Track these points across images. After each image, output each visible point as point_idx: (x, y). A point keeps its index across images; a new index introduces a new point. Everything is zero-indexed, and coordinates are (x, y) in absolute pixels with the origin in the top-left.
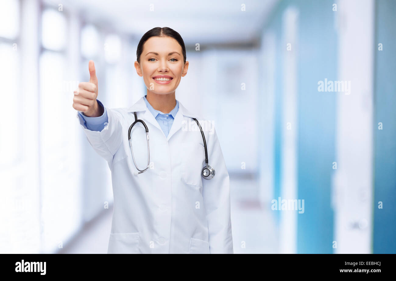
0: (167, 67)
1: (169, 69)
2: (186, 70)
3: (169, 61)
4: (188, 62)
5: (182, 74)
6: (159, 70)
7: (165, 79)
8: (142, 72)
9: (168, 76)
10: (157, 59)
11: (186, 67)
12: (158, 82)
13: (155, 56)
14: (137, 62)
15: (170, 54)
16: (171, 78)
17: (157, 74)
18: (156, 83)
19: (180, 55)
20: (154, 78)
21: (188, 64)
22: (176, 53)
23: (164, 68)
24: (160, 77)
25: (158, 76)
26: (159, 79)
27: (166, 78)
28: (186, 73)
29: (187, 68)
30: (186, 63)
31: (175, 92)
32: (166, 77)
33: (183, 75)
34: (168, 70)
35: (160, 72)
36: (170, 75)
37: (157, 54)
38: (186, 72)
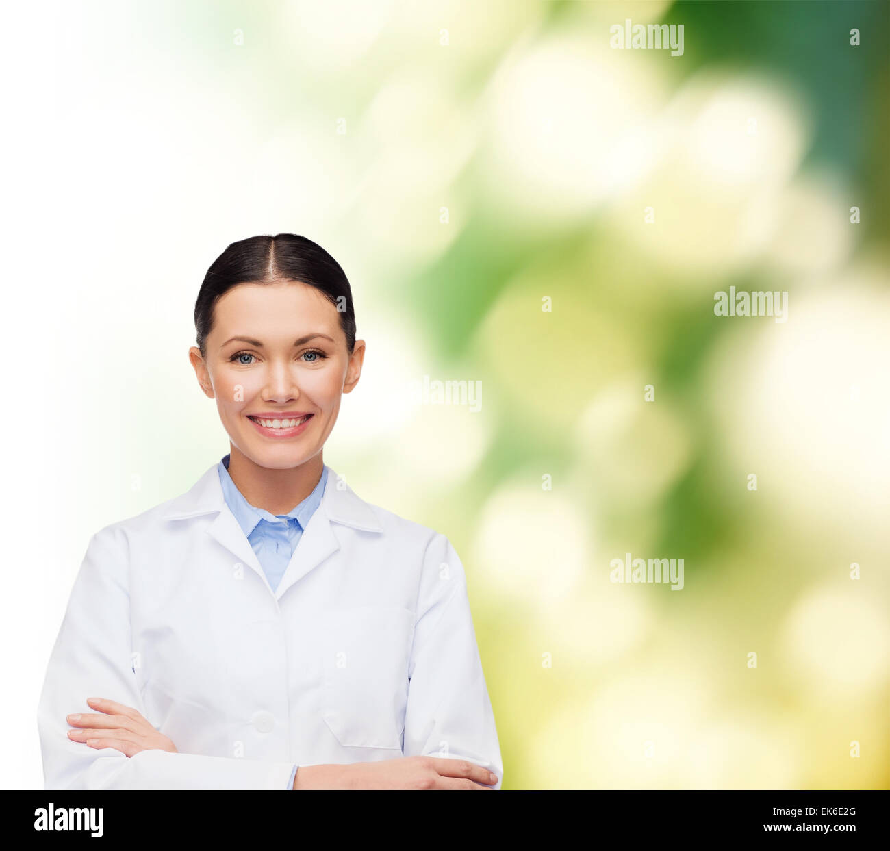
0: (293, 385)
1: (300, 391)
2: (359, 367)
3: (297, 362)
4: (362, 341)
5: (345, 385)
6: (266, 396)
7: (286, 423)
8: (214, 388)
9: (296, 413)
10: (260, 357)
11: (356, 358)
12: (263, 431)
13: (254, 347)
14: (197, 353)
15: (302, 341)
16: (309, 416)
17: (259, 409)
18: (261, 435)
19: (331, 340)
20: (252, 418)
21: (362, 349)
22: (321, 336)
23: (281, 390)
24: (271, 417)
25: (265, 414)
26: (269, 424)
27: (290, 419)
28: (357, 380)
29: (361, 360)
30: (356, 346)
31: (322, 451)
32: (290, 416)
33: (348, 387)
34: (296, 393)
35: (271, 404)
36: (302, 408)
37: (257, 343)
38: (357, 376)
